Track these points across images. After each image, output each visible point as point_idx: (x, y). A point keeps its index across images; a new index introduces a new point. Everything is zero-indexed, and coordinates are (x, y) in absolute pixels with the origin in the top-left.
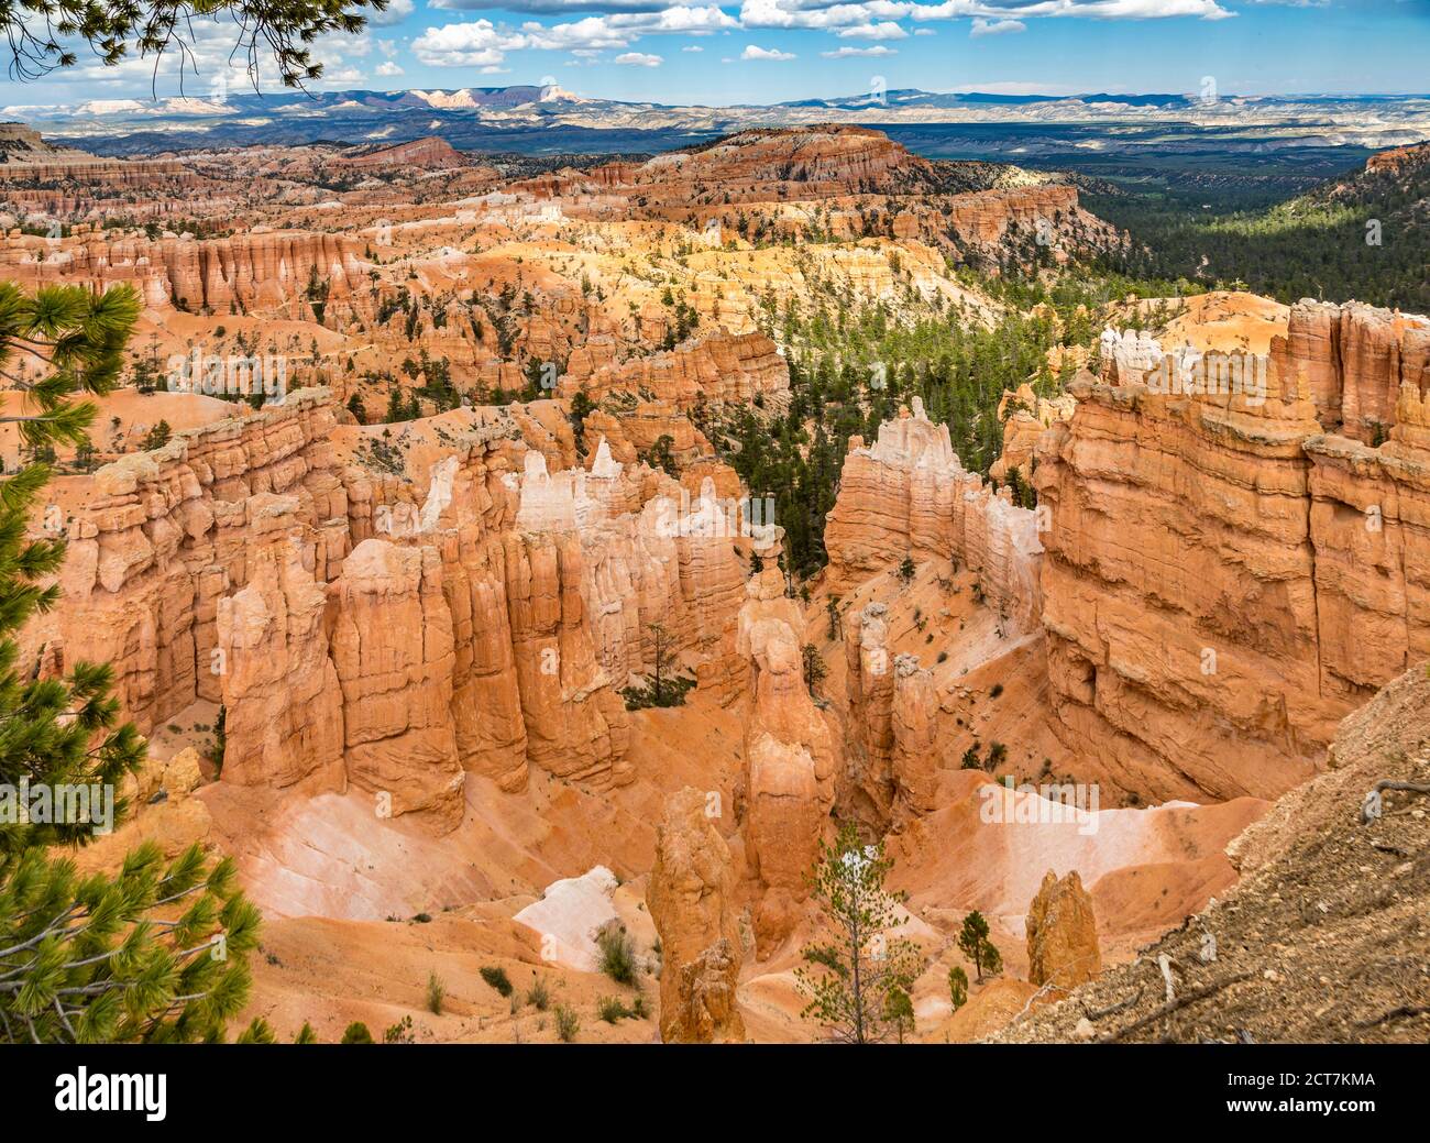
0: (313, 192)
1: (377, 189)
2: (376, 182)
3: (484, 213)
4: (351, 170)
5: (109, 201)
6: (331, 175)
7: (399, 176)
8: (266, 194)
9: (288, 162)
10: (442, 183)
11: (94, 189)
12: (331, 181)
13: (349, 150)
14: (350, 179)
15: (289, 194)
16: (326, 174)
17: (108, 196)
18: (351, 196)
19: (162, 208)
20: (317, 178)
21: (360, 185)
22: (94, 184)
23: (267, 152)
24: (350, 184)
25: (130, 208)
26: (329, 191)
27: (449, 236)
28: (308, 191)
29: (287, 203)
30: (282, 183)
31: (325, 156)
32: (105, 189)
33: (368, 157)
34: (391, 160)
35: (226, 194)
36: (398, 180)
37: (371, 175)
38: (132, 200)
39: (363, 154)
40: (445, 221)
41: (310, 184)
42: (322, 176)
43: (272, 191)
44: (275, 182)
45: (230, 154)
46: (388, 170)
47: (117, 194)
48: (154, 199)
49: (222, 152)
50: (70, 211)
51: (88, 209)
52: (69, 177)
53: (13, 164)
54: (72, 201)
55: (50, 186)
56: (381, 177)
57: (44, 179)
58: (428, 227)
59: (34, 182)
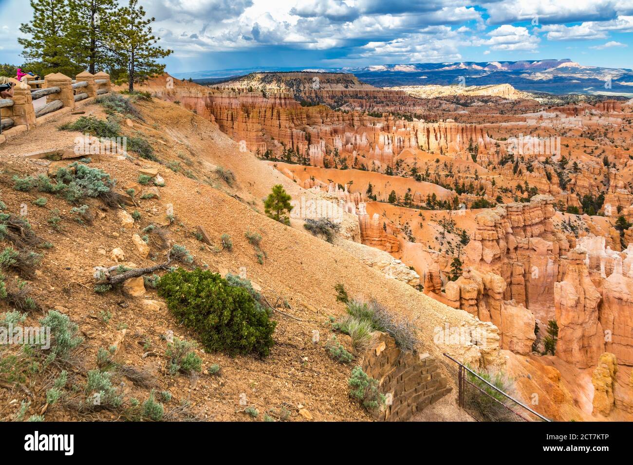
0: (453, 106)
1: (481, 106)
2: (480, 103)
3: (541, 121)
4: (470, 97)
5: (380, 105)
6: (461, 99)
7: (491, 101)
8: (435, 106)
9: (442, 93)
10: (511, 105)
11: (375, 100)
13: (467, 89)
14: (469, 101)
15: (444, 106)
16: (459, 98)
17: (379, 103)
18: (469, 109)
19: (398, 109)
20: (455, 100)
21: (473, 104)
22: (375, 98)
23: (433, 88)
25: (387, 108)
26: (460, 106)
27: (524, 130)
28: (452, 105)
29: (444, 110)
30: (441, 102)
31: (457, 91)
32: (378, 100)
33: (475, 92)
34: (486, 93)
35: (420, 105)
36: (490, 103)
37: (478, 100)
38: (388, 105)
39: (473, 90)
40: (521, 123)
41: (452, 103)
43: (437, 104)
44: (438, 101)
45: (419, 88)
46: (486, 98)
47: (383, 102)
48: (395, 105)
50: (368, 108)
51: (373, 108)
52: (367, 95)
53: (350, 89)
54: (368, 104)
55: (361, 98)
56: (482, 101)
57: (359, 95)
58: (513, 126)
59: (356, 96)
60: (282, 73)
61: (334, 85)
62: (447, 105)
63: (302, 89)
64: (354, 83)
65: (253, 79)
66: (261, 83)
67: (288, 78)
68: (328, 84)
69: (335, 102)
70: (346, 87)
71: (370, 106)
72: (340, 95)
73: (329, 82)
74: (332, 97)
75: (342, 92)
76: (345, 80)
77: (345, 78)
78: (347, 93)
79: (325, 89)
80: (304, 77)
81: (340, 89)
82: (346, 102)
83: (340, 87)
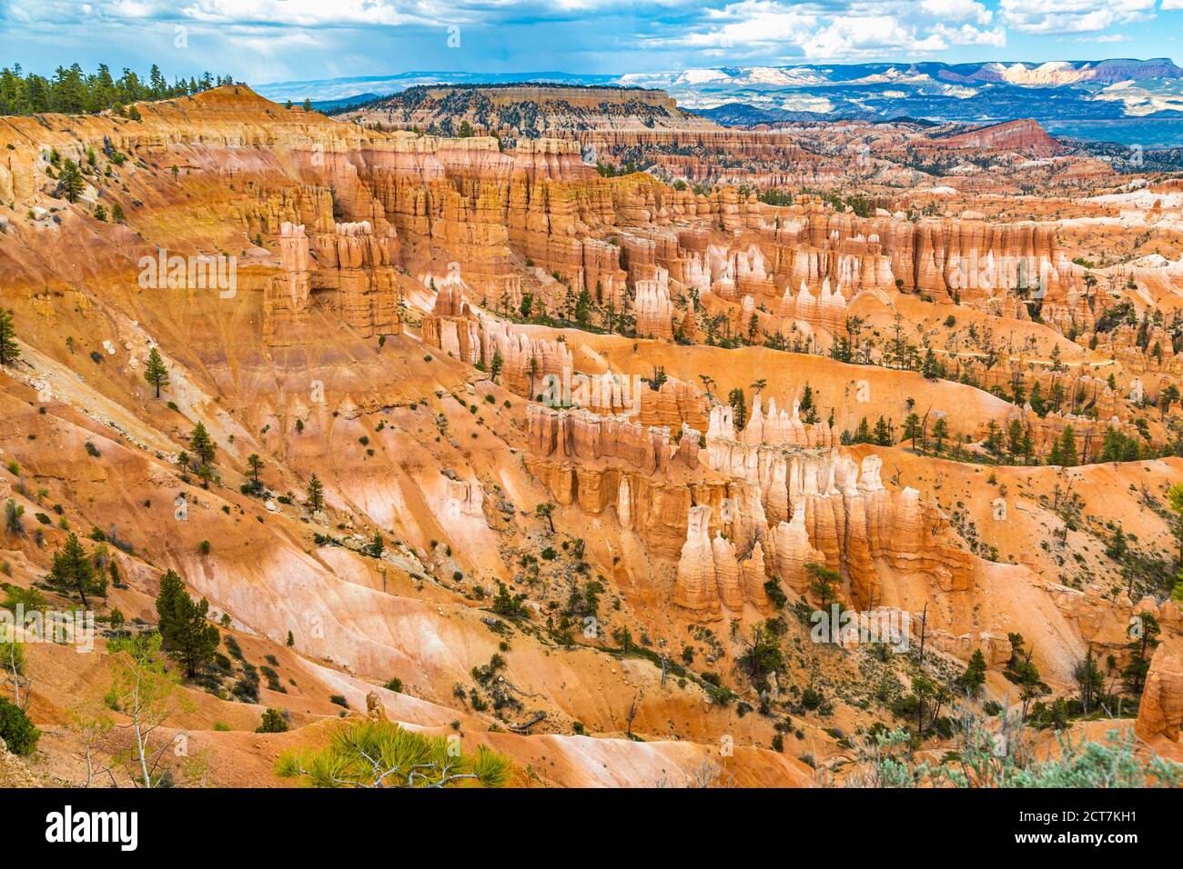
0: (908, 174)
1: (974, 175)
2: (971, 168)
4: (946, 152)
5: (735, 170)
6: (925, 157)
7: (996, 163)
8: (864, 173)
9: (872, 140)
10: (1045, 174)
11: (721, 157)
12: (924, 163)
13: (933, 130)
14: (944, 163)
15: (886, 174)
16: (920, 155)
17: (732, 165)
18: (948, 181)
19: (778, 180)
20: (910, 159)
21: (954, 169)
22: (719, 153)
23: (852, 127)
24: (943, 167)
25: (750, 178)
26: (925, 174)
28: (904, 172)
29: (888, 184)
30: (880, 163)
31: (908, 135)
32: (729, 157)
33: (952, 139)
34: (977, 143)
35: (831, 170)
36: (995, 167)
37: (965, 159)
38: (752, 171)
39: (948, 135)
41: (905, 165)
42: (915, 157)
45: (817, 129)
46: (981, 155)
47: (739, 163)
48: (770, 171)
49: (810, 126)
50: (704, 177)
51: (717, 177)
52: (700, 144)
53: (658, 129)
54: (705, 168)
55: (687, 152)
56: (976, 162)
57: (682, 146)
58: (1091, 226)
59: (674, 147)
60: (490, 86)
61: (619, 119)
62: (894, 172)
63: (541, 129)
64: (666, 114)
65: (417, 103)
66: (439, 114)
67: (506, 101)
68: (605, 116)
69: (623, 162)
70: (650, 124)
71: (709, 173)
72: (634, 143)
73: (605, 111)
74: (617, 150)
75: (639, 137)
76: (646, 107)
77: (645, 101)
78: (653, 140)
79: (598, 130)
80: (544, 98)
81: (635, 131)
82: (649, 164)
83: (634, 125)
